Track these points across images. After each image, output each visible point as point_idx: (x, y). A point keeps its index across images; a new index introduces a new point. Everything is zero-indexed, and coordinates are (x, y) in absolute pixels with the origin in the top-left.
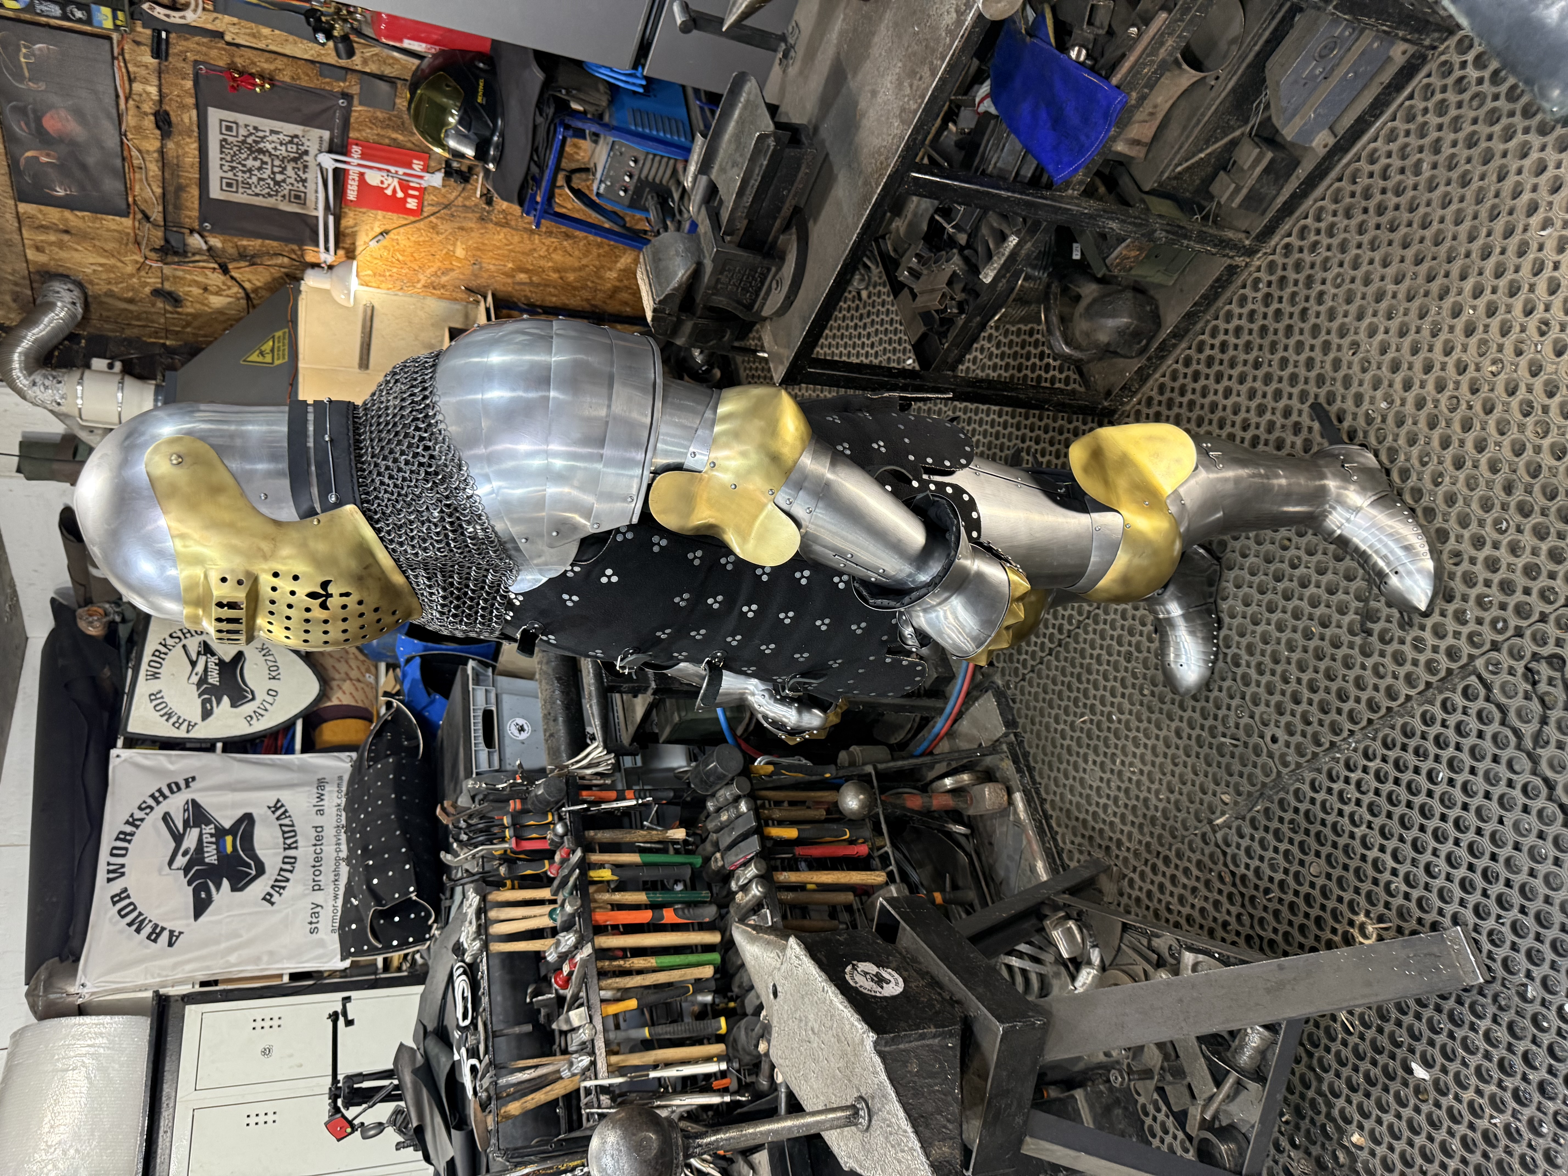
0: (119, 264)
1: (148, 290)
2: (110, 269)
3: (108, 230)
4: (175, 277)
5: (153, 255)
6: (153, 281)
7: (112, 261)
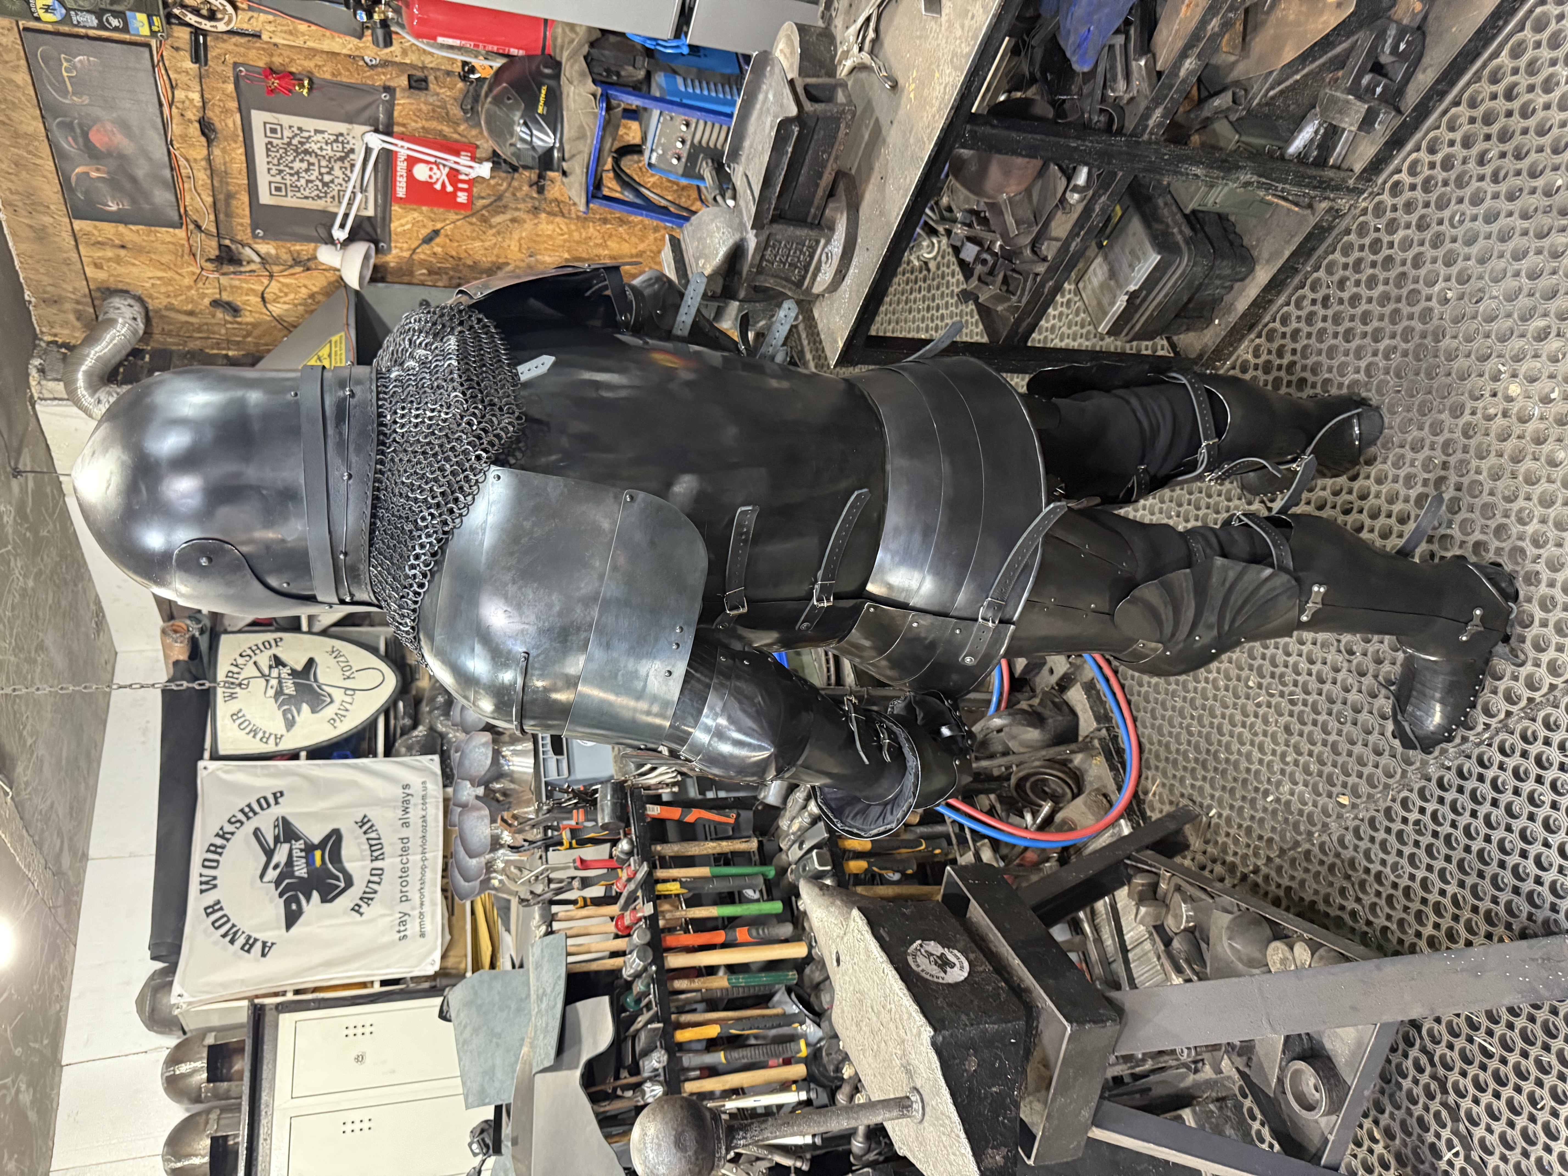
0: (177, 277)
1: (207, 301)
2: (169, 282)
3: (163, 243)
4: (232, 287)
5: (209, 266)
6: (212, 292)
7: (169, 274)
